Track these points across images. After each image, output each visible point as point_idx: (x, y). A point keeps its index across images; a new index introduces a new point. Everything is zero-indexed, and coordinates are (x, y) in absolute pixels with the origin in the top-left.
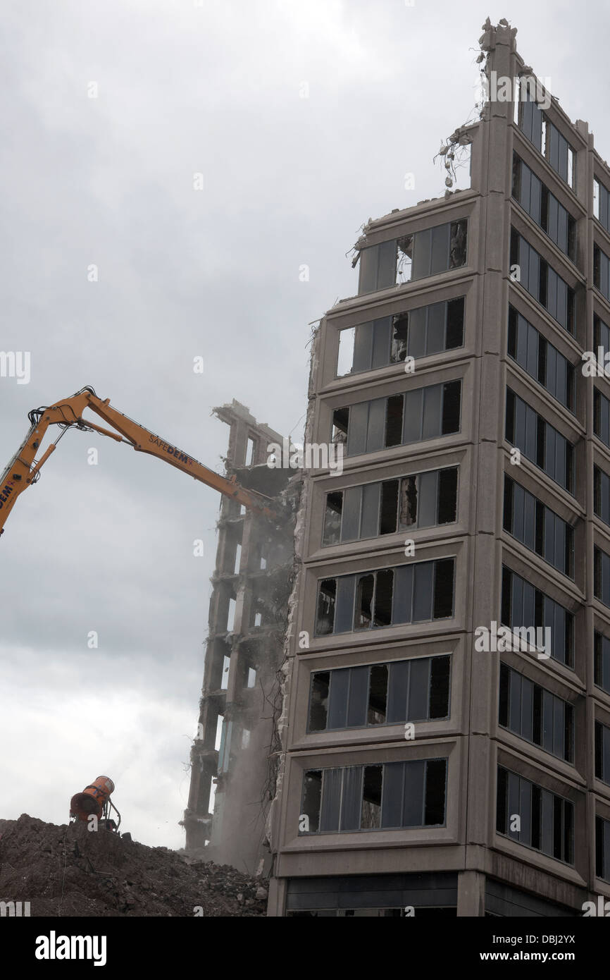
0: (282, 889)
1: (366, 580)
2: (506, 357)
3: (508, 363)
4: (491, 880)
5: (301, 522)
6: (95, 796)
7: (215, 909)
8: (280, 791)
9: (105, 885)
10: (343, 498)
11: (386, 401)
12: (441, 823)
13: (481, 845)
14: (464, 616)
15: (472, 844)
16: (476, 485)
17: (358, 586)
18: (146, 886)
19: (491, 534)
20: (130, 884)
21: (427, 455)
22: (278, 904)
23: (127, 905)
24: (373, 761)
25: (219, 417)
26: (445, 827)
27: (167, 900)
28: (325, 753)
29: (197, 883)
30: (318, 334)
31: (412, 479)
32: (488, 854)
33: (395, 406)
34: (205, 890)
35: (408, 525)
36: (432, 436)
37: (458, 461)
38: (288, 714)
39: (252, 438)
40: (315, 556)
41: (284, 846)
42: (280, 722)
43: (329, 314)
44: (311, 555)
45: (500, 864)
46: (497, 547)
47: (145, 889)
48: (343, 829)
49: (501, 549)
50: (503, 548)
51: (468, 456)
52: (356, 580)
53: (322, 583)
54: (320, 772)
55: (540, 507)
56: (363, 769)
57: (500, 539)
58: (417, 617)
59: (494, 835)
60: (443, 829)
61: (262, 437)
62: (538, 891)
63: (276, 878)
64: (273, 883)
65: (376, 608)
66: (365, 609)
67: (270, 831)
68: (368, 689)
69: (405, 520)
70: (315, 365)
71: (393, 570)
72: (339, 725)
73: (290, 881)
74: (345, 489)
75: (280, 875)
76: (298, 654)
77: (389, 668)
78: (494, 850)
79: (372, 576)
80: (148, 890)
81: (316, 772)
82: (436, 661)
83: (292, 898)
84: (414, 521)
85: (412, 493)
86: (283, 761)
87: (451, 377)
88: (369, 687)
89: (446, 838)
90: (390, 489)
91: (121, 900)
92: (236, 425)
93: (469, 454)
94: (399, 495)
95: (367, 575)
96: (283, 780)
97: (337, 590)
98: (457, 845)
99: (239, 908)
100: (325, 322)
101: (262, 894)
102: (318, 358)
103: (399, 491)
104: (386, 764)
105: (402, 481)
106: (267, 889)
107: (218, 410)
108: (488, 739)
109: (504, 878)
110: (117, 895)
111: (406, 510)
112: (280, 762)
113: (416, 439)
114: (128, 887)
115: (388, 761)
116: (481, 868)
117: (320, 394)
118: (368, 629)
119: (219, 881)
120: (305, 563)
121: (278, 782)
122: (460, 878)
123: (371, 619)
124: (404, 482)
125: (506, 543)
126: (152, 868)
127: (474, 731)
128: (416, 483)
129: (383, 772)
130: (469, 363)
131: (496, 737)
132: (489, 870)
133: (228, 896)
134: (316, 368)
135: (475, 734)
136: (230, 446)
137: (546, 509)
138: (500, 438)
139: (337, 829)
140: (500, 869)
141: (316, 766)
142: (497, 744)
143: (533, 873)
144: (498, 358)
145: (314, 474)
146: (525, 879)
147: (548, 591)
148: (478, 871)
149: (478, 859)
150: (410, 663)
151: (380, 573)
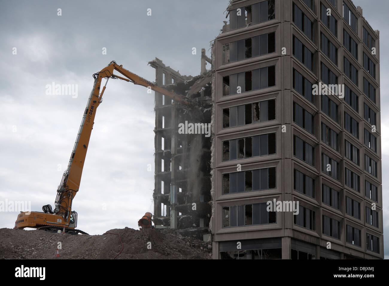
0: (217, 245)
1: (241, 141)
2: (292, 56)
3: (293, 58)
4: (293, 239)
5: (213, 120)
6: (148, 219)
7: (195, 253)
8: (214, 214)
9: (159, 248)
10: (230, 111)
11: (244, 73)
12: (275, 222)
13: (290, 229)
14: (281, 153)
15: (287, 229)
16: (283, 106)
17: (238, 143)
18: (172, 247)
19: (289, 124)
20: (167, 247)
21: (263, 95)
22: (216, 249)
23: (168, 254)
24: (249, 203)
25: (151, 66)
26: (276, 223)
27: (179, 251)
28: (230, 201)
29: (186, 245)
30: (214, 46)
31: (257, 103)
32: (292, 231)
33: (248, 75)
34: (189, 247)
35: (256, 120)
36: (264, 87)
37: (276, 97)
38: (215, 188)
39: (173, 78)
40: (220, 132)
41: (217, 231)
42: (212, 191)
43: (218, 38)
44: (219, 132)
45: (295, 234)
46: (291, 128)
47: (171, 248)
48: (238, 225)
49: (293, 129)
50: (294, 128)
51: (279, 95)
52: (237, 141)
53: (224, 142)
54: (228, 207)
55: (304, 110)
56: (245, 206)
57: (292, 125)
58: (262, 154)
59: (293, 225)
60: (276, 224)
61: (177, 77)
62: (306, 241)
63: (215, 242)
64: (214, 243)
65: (245, 151)
66: (241, 151)
67: (211, 227)
68: (245, 179)
69: (255, 119)
70: (214, 59)
71: (252, 137)
72: (234, 191)
73: (220, 242)
74: (230, 107)
75: (216, 241)
76: (217, 168)
77: (252, 172)
78: (293, 230)
79: (243, 139)
80: (172, 248)
81: (227, 207)
82: (270, 169)
83: (221, 248)
84: (259, 119)
85: (257, 109)
86: (214, 204)
87: (271, 64)
88: (245, 178)
89: (277, 227)
90: (248, 108)
91: (166, 252)
92: (158, 68)
93: (280, 94)
94: (252, 110)
95: (241, 139)
96: (214, 211)
97: (230, 145)
98: (281, 229)
99: (202, 252)
100: (217, 41)
101: (210, 247)
102: (215, 55)
103: (252, 108)
104: (253, 204)
105: (253, 105)
106: (212, 245)
107: (150, 63)
108: (291, 194)
109: (296, 238)
110: (164, 251)
111: (255, 115)
112: (213, 205)
113: (257, 88)
114: (166, 248)
115: (254, 203)
116: (290, 236)
117: (217, 71)
118: (243, 158)
119: (193, 244)
120: (217, 135)
121: (213, 211)
122: (283, 239)
123: (244, 155)
124: (254, 105)
125: (294, 126)
126: (171, 241)
127: (286, 192)
128: (259, 105)
129: (252, 207)
130: (278, 59)
131: (293, 194)
132: (292, 236)
133: (198, 248)
134: (214, 60)
135: (286, 193)
136: (156, 77)
137: (305, 111)
138: (291, 88)
139: (236, 226)
140: (295, 235)
141: (227, 205)
142: (294, 196)
143: (304, 235)
144: (290, 57)
145: (217, 102)
146: (302, 237)
147: (307, 141)
148: (289, 237)
149: (289, 233)
150: (260, 170)
151: (247, 138)
